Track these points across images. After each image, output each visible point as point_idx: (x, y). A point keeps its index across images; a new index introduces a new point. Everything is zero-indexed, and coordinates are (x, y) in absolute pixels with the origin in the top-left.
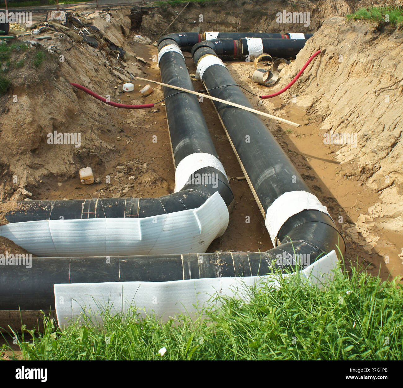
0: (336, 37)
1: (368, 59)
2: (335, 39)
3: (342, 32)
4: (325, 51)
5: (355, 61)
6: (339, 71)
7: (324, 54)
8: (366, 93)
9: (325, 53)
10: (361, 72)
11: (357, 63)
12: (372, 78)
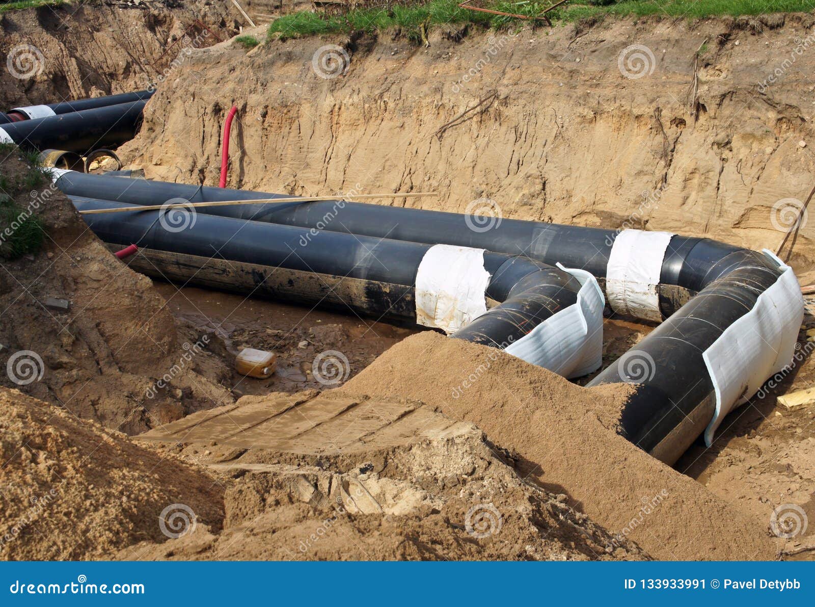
0: (255, 78)
1: (361, 95)
2: (255, 82)
3: (259, 67)
4: (245, 107)
5: (335, 105)
6: (306, 130)
7: (246, 112)
8: (408, 143)
9: (247, 110)
10: (359, 120)
11: (340, 109)
12: (401, 121)
